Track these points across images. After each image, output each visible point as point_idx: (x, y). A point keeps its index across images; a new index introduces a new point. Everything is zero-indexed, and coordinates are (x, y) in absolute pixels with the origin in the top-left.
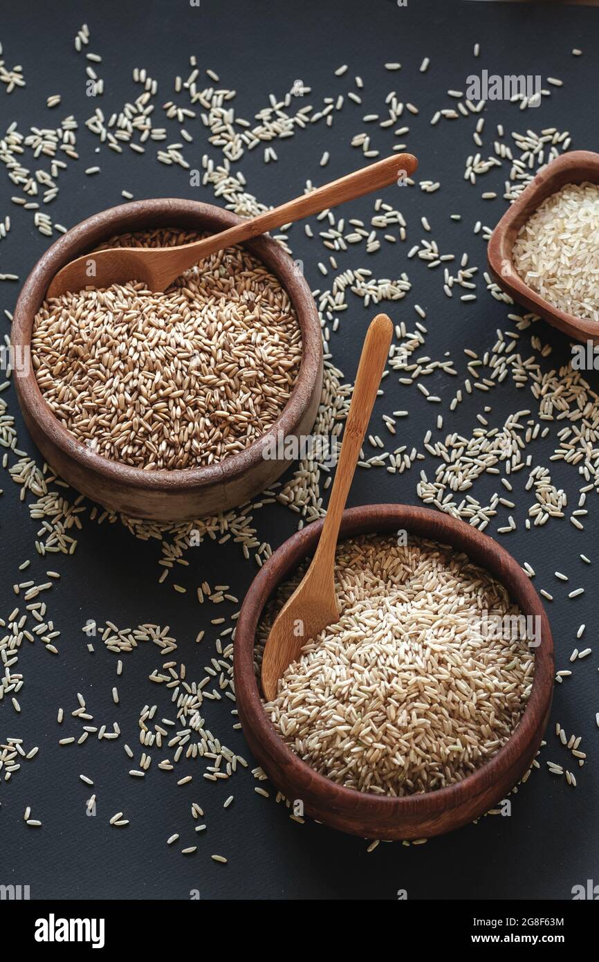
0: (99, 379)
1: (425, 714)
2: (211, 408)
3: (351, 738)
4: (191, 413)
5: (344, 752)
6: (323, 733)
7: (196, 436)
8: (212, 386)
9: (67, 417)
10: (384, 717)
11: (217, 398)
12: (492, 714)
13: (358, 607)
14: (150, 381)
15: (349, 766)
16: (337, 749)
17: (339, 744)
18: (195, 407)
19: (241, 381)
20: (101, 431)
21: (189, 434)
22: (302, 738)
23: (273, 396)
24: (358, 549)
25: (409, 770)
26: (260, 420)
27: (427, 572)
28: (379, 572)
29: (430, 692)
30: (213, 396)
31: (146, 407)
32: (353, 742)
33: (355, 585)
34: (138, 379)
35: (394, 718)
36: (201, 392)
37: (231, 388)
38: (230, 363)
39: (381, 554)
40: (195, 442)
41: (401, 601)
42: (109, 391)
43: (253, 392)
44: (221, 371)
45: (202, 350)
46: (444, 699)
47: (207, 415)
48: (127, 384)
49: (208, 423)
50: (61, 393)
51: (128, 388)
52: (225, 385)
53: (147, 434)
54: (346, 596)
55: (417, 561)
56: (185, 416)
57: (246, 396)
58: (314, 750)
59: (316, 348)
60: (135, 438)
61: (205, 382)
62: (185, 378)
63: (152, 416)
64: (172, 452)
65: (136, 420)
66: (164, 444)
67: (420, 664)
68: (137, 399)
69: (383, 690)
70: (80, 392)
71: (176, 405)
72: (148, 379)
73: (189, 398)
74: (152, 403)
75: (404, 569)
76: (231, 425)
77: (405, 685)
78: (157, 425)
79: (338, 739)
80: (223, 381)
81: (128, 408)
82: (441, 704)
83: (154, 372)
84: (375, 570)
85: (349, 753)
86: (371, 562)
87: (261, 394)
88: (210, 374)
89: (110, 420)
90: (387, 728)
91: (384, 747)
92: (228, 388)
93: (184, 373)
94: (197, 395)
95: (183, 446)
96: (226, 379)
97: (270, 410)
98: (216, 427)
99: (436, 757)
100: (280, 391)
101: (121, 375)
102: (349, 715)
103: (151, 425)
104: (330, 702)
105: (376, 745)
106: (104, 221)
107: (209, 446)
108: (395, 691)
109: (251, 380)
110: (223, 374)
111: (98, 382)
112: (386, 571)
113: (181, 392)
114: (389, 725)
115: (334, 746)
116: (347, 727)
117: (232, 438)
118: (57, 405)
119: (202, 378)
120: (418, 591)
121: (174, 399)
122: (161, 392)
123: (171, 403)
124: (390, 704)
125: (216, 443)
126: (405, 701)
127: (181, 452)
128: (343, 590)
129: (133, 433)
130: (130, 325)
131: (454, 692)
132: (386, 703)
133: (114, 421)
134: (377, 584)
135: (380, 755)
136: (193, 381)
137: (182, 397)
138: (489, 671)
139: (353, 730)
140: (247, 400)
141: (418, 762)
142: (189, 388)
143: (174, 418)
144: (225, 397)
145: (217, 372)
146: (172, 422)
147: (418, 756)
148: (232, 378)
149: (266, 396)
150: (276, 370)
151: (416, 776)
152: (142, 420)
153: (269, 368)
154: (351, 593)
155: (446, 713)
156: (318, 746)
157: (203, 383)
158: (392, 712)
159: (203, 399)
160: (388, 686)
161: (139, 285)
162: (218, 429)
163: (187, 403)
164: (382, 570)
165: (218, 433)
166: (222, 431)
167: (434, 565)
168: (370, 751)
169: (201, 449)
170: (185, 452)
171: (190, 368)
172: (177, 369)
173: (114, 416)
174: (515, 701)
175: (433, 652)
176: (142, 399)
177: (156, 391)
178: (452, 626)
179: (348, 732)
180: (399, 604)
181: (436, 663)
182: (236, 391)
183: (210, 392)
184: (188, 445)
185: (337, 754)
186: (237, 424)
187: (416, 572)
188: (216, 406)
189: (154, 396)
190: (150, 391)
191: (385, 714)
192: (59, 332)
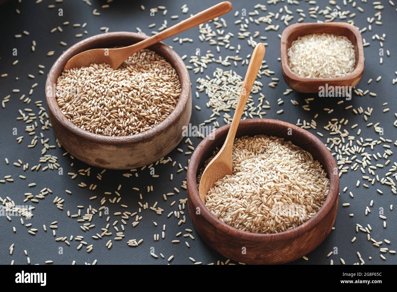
0: (85, 101)
1: (280, 200)
2: (138, 112)
3: (246, 214)
4: (128, 114)
5: (243, 220)
6: (232, 213)
7: (131, 124)
8: (139, 103)
9: (70, 118)
10: (261, 202)
11: (140, 108)
12: (312, 201)
13: (243, 162)
14: (110, 100)
15: (246, 226)
16: (240, 219)
17: (240, 216)
18: (130, 112)
19: (152, 101)
20: (86, 122)
21: (127, 123)
22: (222, 218)
23: (167, 108)
24: (240, 141)
25: (275, 226)
26: (161, 118)
27: (274, 146)
28: (251, 150)
29: (282, 190)
30: (139, 108)
31: (107, 111)
32: (247, 215)
33: (241, 155)
34: (104, 100)
35: (266, 202)
36: (134, 106)
37: (148, 104)
38: (147, 93)
39: (252, 142)
40: (130, 127)
41: (263, 159)
42: (90, 105)
43: (158, 106)
44: (143, 97)
45: (134, 88)
46: (289, 193)
47: (136, 115)
48: (98, 102)
49: (136, 118)
50: (68, 108)
51: (99, 104)
52: (144, 103)
53: (107, 124)
54: (237, 159)
55: (269, 143)
56: (126, 116)
57: (154, 108)
58: (229, 221)
59: (188, 87)
60: (101, 126)
61: (135, 101)
62: (126, 99)
63: (110, 116)
64: (119, 131)
65: (103, 117)
66: (115, 128)
67: (276, 178)
68: (103, 108)
69: (259, 191)
70: (76, 106)
71: (121, 111)
72: (109, 100)
73: (127, 108)
74: (110, 110)
75: (263, 148)
76: (148, 120)
77: (270, 187)
78: (112, 120)
79: (240, 214)
80: (143, 101)
81: (99, 112)
82: (287, 195)
83: (111, 97)
84: (249, 149)
85: (246, 220)
86: (247, 146)
87: (162, 107)
88: (138, 98)
89: (90, 118)
90: (263, 207)
91: (262, 215)
92: (146, 103)
93: (125, 98)
94: (131, 107)
95: (124, 129)
96: (145, 100)
97: (165, 114)
98: (140, 121)
99: (287, 220)
100: (170, 107)
101: (96, 99)
102: (244, 204)
103: (109, 120)
104: (234, 200)
105: (258, 215)
106: (91, 40)
107: (136, 129)
108: (265, 190)
109: (157, 101)
110: (144, 98)
111: (85, 102)
112: (255, 149)
113: (124, 105)
114: (264, 206)
115: (238, 218)
116: (244, 209)
117: (147, 125)
118: (66, 113)
119: (134, 99)
120: (271, 154)
121: (120, 108)
122: (114, 106)
123: (119, 110)
124: (263, 197)
125: (140, 127)
126: (270, 194)
127: (123, 131)
128: (235, 157)
129: (101, 124)
130: (101, 79)
131: (293, 191)
132: (261, 196)
133: (92, 118)
134: (251, 154)
135: (261, 219)
136: (130, 101)
137: (124, 107)
138: (308, 183)
139: (247, 210)
140: (155, 109)
141: (279, 222)
142: (128, 104)
143: (120, 116)
144: (145, 108)
145: (141, 97)
146: (119, 118)
147: (279, 219)
148: (148, 100)
149: (164, 109)
150: (169, 97)
151: (279, 229)
152: (105, 117)
153: (166, 97)
154: (240, 158)
155: (291, 200)
156: (231, 219)
157: (134, 102)
158: (265, 200)
159: (134, 108)
160: (261, 188)
161: (106, 65)
162: (141, 121)
163: (127, 110)
164: (253, 149)
165: (141, 123)
166: (143, 122)
167: (277, 144)
168: (256, 218)
169: (133, 130)
170: (125, 131)
171: (128, 95)
172: (122, 96)
173: (92, 116)
174: (322, 196)
175: (281, 173)
176: (106, 108)
177: (112, 105)
178: (289, 164)
179: (244, 211)
180: (262, 160)
181: (283, 178)
182: (150, 106)
183: (137, 106)
184: (126, 128)
185: (240, 222)
186: (150, 120)
187: (269, 147)
188: (140, 111)
189: (111, 107)
190: (109, 105)
191: (261, 201)
192: (68, 84)
